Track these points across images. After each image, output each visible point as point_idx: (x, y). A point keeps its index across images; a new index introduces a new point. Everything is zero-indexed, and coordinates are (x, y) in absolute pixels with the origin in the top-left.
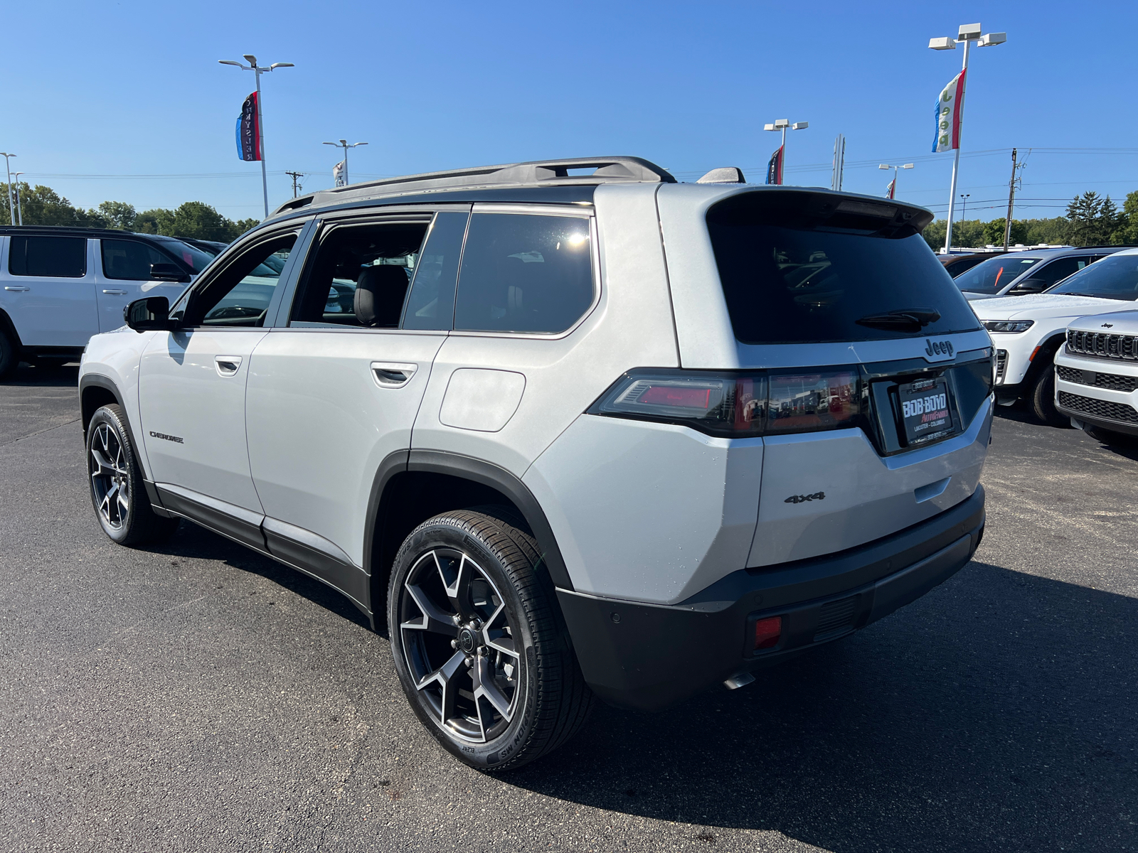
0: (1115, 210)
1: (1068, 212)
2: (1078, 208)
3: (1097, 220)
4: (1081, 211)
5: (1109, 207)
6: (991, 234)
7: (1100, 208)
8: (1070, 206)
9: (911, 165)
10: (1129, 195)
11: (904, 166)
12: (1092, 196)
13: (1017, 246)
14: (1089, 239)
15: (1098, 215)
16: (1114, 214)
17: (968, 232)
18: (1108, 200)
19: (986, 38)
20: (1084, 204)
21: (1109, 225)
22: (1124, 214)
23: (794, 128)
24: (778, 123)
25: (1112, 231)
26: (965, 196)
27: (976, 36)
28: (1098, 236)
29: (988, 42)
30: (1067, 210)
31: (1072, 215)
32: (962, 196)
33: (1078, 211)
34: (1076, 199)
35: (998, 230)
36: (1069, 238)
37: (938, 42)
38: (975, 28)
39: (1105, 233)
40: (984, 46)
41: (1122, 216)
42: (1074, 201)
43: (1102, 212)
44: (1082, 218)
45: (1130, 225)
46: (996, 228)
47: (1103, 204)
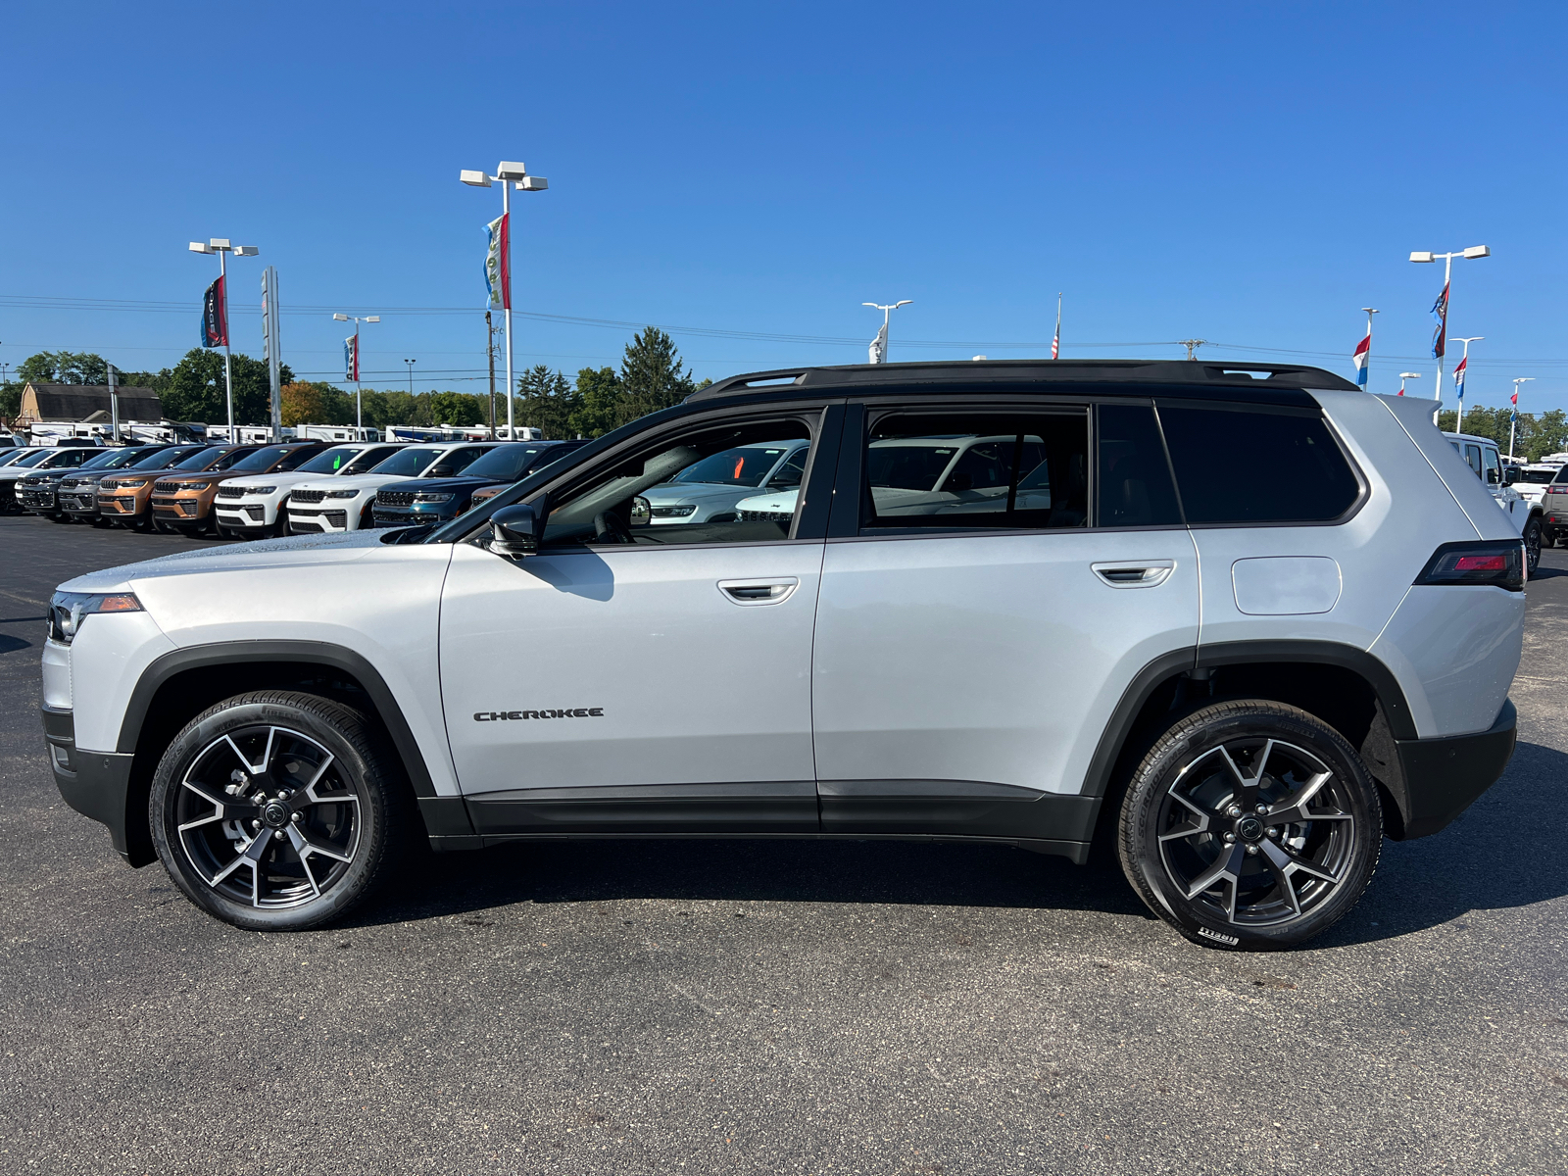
0: (569, 388)
1: (521, 388)
2: (530, 384)
3: (552, 399)
4: (534, 387)
5: (562, 384)
6: (440, 410)
7: (553, 385)
8: (521, 381)
9: (376, 318)
10: (580, 372)
11: (367, 319)
12: (544, 370)
13: (477, 426)
14: (546, 420)
15: (552, 393)
16: (568, 393)
17: (398, 406)
18: (560, 376)
19: (527, 182)
20: (537, 380)
21: (565, 405)
22: (578, 394)
23: (236, 253)
24: (214, 242)
25: (569, 412)
26: (410, 362)
27: (519, 177)
28: (556, 418)
29: (530, 186)
30: (519, 386)
31: (525, 392)
32: (407, 361)
33: (531, 387)
34: (527, 372)
35: (447, 407)
36: (526, 419)
37: (472, 176)
38: (518, 167)
39: (562, 415)
40: (524, 189)
41: (576, 396)
42: (524, 375)
43: (556, 390)
44: (537, 395)
45: (586, 406)
46: (445, 403)
47: (556, 381)
